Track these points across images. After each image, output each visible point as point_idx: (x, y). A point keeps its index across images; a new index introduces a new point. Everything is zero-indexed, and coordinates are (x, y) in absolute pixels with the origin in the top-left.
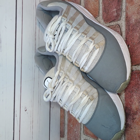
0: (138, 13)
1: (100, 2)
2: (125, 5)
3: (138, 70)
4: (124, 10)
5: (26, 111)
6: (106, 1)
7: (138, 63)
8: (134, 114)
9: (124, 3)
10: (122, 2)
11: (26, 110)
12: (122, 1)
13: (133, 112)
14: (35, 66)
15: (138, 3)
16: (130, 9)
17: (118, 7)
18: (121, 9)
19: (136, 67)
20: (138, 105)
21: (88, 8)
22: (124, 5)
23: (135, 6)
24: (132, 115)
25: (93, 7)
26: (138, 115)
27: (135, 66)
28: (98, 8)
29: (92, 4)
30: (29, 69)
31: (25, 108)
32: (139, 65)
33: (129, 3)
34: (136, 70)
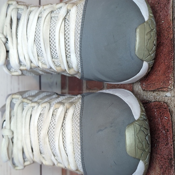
3: (158, 102)
7: (158, 86)
19: (155, 94)
20: (159, 173)
32: (159, 91)
34: (155, 101)
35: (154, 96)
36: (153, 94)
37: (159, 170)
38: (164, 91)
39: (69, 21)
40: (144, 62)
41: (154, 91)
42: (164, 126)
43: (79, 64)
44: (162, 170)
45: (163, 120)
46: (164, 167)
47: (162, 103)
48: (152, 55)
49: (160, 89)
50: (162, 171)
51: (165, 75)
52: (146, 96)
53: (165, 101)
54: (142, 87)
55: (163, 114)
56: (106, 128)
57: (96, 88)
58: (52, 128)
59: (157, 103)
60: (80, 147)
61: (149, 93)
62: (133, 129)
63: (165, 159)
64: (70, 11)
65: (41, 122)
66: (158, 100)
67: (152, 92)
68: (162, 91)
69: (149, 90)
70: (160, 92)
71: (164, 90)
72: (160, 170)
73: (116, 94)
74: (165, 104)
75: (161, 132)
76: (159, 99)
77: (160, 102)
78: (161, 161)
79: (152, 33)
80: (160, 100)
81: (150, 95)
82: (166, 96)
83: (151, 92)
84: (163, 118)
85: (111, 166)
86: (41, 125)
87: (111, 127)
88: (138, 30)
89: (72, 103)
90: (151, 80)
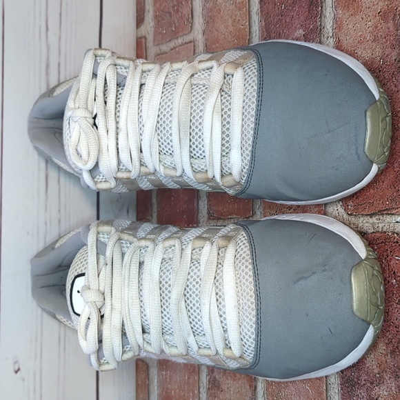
0: (374, 40)
1: (251, 9)
2: (333, 16)
3: (381, 232)
4: (331, 31)
5: (16, 372)
6: (271, 6)
7: (380, 206)
8: (372, 383)
9: (328, 10)
10: (322, 7)
11: (19, 370)
12: (322, 3)
13: (368, 374)
14: (46, 223)
15: (373, 5)
16: (350, 27)
17: (308, 22)
18: (321, 30)
19: (374, 219)
20: (385, 352)
21: (214, 31)
22: (328, 14)
23: (364, 16)
24: (364, 385)
25: (231, 29)
26: (384, 387)
27: (371, 217)
28: (247, 30)
29: (227, 17)
30: (28, 233)
31: (16, 363)
32: (383, 215)
33: (346, 7)
34: (374, 232)
35: (373, 224)
36: (370, 220)
37: (384, 348)
38: (393, 214)
39: (230, 96)
40: (374, 164)
41: (371, 215)
42: (394, 272)
43: (244, 168)
44: (391, 346)
45: (392, 263)
46: (393, 340)
47: (390, 234)
48: (387, 154)
49: (385, 210)
50: (391, 348)
51: (395, 188)
52: (354, 224)
53: (396, 231)
54: (345, 209)
55: (391, 252)
56: (314, 273)
57: (234, 216)
58: (194, 283)
59: (378, 235)
60: (254, 313)
61: (362, 219)
62: (363, 273)
63: (396, 327)
64: (233, 75)
65: (167, 273)
66: (380, 230)
67: (369, 217)
68: (389, 214)
69: (362, 215)
70: (385, 216)
71: (394, 212)
72: (387, 348)
73: (309, 221)
74: (396, 235)
75: (389, 282)
76: (382, 228)
77: (385, 232)
78: (389, 331)
79: (388, 119)
80: (385, 229)
81: (364, 222)
82: (397, 222)
83: (365, 218)
84: (391, 259)
85: (322, 338)
86: (167, 280)
87: (325, 271)
88: (368, 114)
89: (228, 238)
90: (365, 197)
